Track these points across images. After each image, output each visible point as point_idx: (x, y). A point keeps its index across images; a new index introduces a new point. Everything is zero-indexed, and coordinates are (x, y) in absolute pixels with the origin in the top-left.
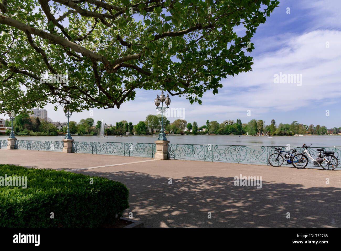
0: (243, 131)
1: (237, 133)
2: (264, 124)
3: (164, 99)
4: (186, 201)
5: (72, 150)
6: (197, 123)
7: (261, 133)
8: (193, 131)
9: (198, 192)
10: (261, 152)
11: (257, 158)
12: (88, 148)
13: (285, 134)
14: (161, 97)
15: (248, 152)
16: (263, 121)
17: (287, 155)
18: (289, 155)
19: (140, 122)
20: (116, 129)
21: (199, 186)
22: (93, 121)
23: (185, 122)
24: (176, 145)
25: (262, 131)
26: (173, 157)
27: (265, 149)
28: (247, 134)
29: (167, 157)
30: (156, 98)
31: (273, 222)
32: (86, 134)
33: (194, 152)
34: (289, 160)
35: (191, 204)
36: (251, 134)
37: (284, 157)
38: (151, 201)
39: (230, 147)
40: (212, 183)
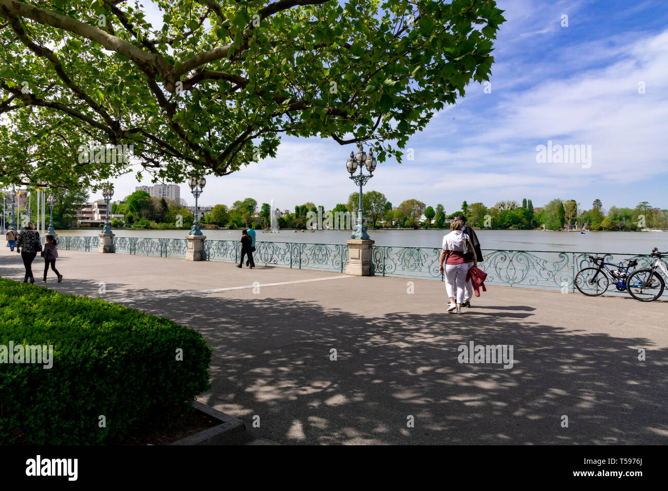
0: (534, 222)
1: (523, 226)
2: (579, 208)
3: (364, 159)
4: (371, 371)
5: (202, 255)
6: (444, 208)
7: (573, 226)
8: (437, 221)
9: (404, 348)
10: (559, 264)
11: (551, 276)
12: (229, 252)
13: (623, 228)
14: (358, 156)
15: (530, 264)
16: (577, 203)
17: (616, 272)
18: (619, 271)
19: (337, 205)
20: (294, 217)
21: (412, 336)
22: (255, 203)
23: (422, 205)
24: (387, 248)
25: (573, 222)
26: (381, 271)
27: (568, 257)
28: (542, 228)
29: (369, 270)
30: (350, 158)
31: (560, 437)
32: (242, 226)
33: (421, 262)
34: (621, 281)
35: (379, 379)
36: (551, 228)
37: (610, 276)
38: (296, 367)
39: (494, 253)
40: (443, 328)
